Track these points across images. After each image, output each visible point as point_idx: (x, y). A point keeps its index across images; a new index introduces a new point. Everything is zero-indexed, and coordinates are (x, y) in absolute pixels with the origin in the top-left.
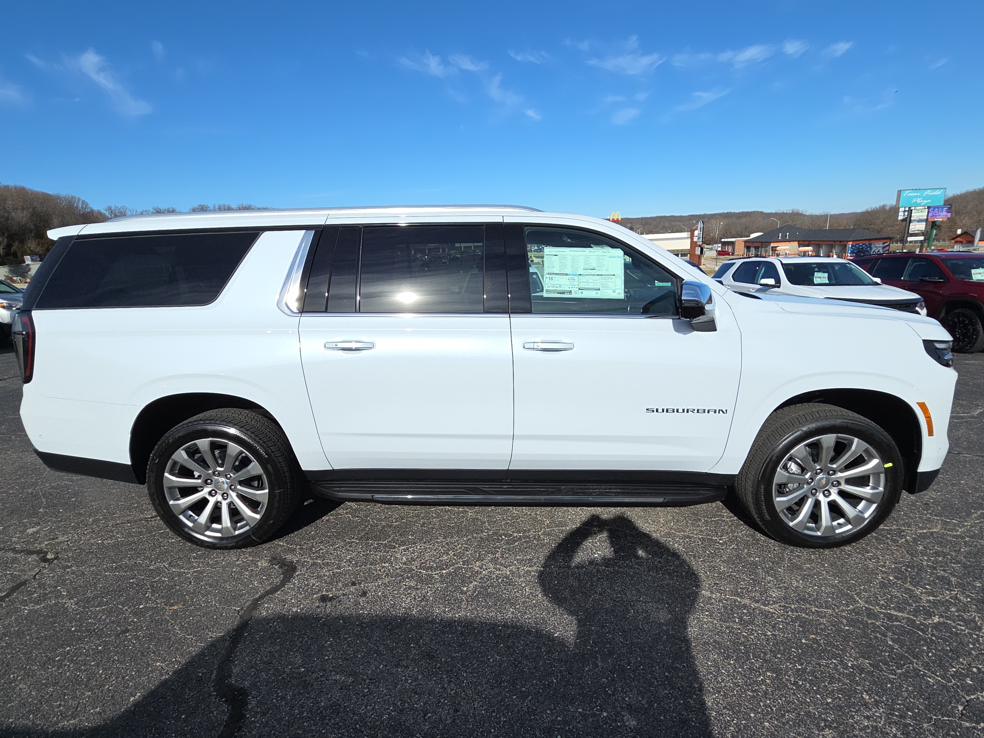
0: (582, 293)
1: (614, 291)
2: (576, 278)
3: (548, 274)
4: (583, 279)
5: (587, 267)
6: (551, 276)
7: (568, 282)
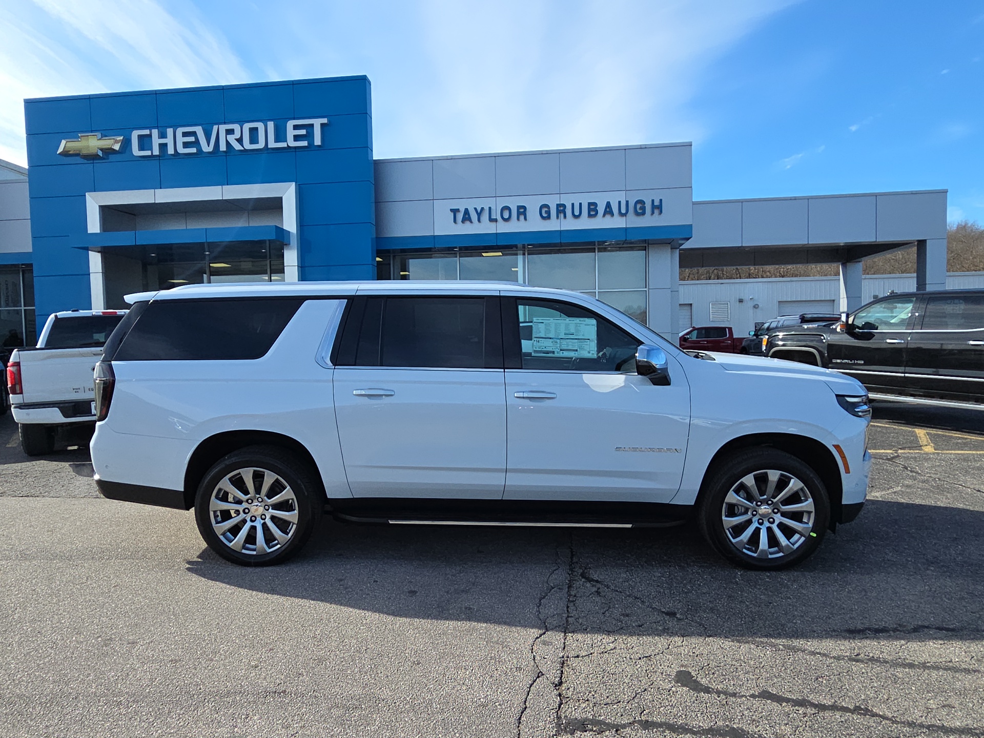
0: (563, 353)
1: (589, 352)
2: (558, 341)
3: (536, 338)
4: (564, 342)
5: (567, 332)
6: (538, 339)
7: (551, 345)
